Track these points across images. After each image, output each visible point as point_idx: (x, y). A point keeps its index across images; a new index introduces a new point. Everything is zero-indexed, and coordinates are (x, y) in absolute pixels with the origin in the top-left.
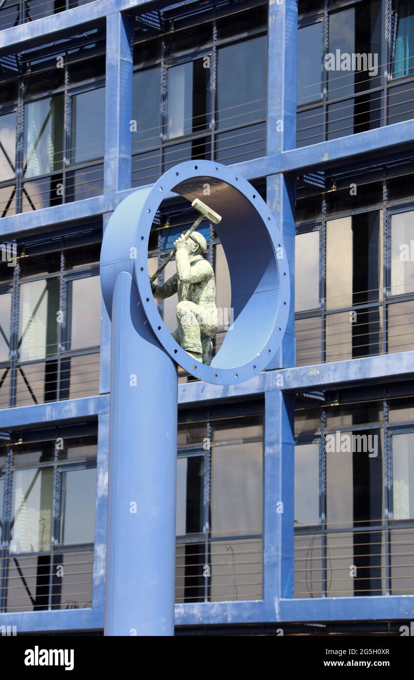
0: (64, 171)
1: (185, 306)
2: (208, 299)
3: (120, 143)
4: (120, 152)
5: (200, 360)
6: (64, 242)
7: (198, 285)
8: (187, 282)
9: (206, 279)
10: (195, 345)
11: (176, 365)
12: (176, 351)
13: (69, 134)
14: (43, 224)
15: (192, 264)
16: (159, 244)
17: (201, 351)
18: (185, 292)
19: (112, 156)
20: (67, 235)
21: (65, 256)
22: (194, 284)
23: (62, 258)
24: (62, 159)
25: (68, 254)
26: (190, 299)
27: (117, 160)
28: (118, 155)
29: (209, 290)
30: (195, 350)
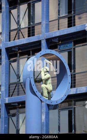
0: (31, 26)
1: (43, 86)
2: (49, 83)
3: (46, 19)
4: (46, 22)
5: (48, 99)
6: (32, 47)
7: (47, 80)
8: (44, 80)
9: (49, 78)
10: (46, 95)
11: (41, 100)
12: (41, 97)
13: (32, 15)
14: (25, 43)
15: (45, 75)
16: (58, 48)
17: (48, 96)
18: (44, 82)
19: (43, 23)
20: (32, 45)
21: (32, 51)
22: (46, 80)
23: (31, 52)
24: (30, 23)
25: (33, 51)
26: (45, 84)
27: (45, 24)
28: (45, 23)
29: (50, 81)
30: (46, 96)
